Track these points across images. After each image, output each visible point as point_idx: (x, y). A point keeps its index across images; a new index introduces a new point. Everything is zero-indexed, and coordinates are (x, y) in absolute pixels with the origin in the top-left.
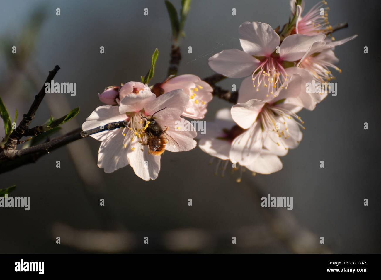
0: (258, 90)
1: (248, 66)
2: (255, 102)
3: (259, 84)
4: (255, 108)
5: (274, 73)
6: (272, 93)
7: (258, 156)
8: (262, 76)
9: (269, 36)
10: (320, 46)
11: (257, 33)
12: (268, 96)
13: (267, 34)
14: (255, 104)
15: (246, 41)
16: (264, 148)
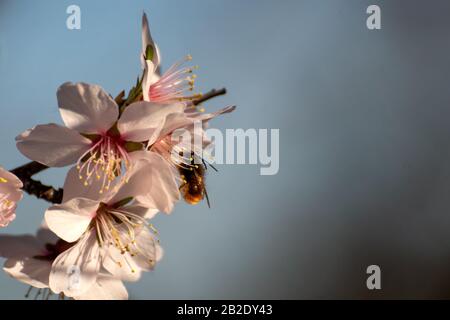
0: (86, 184)
1: (75, 149)
2: (82, 201)
3: (89, 175)
4: (84, 211)
5: (112, 159)
6: (107, 188)
7: (94, 280)
8: (93, 164)
9: (103, 103)
10: (178, 119)
11: (85, 100)
12: (101, 192)
13: (99, 101)
14: (82, 205)
15: (69, 112)
16: (102, 269)
